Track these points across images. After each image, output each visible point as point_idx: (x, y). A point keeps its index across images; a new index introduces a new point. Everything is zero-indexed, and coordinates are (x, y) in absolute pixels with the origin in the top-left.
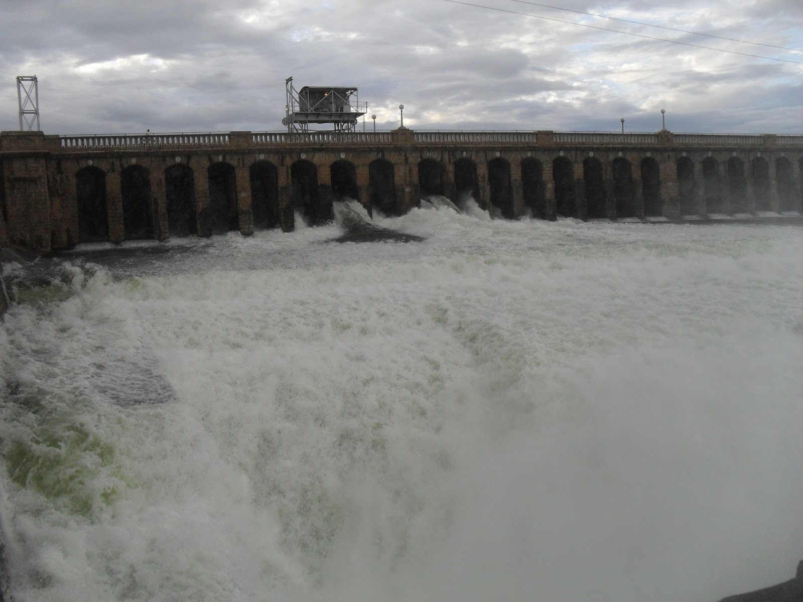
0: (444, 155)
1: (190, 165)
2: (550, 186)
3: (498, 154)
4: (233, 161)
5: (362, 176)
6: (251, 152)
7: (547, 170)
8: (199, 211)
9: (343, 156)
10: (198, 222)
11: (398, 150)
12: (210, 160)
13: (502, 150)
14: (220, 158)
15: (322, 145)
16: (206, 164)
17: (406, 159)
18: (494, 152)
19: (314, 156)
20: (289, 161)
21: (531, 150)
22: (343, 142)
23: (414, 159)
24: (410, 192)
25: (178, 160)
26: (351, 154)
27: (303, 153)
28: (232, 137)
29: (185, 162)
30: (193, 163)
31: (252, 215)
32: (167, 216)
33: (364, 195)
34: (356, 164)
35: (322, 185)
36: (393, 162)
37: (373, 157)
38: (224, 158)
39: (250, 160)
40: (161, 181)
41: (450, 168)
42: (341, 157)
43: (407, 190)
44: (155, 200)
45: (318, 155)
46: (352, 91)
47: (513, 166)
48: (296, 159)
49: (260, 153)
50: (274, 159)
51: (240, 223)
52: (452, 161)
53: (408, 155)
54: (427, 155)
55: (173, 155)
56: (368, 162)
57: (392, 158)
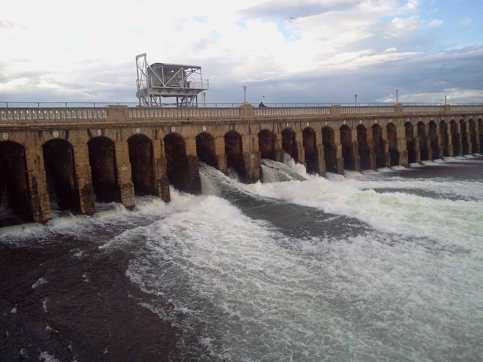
0: (274, 126)
1: (69, 140)
2: (339, 148)
3: (308, 125)
4: (111, 135)
5: (220, 147)
6: (129, 126)
7: (337, 136)
8: (81, 187)
9: (204, 129)
10: (82, 199)
11: (244, 122)
12: (89, 134)
13: (310, 121)
14: (99, 133)
15: (188, 119)
16: (86, 139)
17: (250, 130)
18: (306, 123)
19: (182, 129)
20: (162, 135)
21: (327, 121)
22: (204, 116)
23: (255, 130)
24: (254, 159)
25: (56, 134)
26: (211, 127)
27: (173, 126)
28: (109, 111)
29: (63, 137)
30: (72, 138)
31: (133, 189)
32: (48, 196)
33: (222, 163)
34: (214, 136)
35: (190, 156)
36: (241, 133)
37: (227, 129)
38: (103, 132)
39: (127, 134)
40: (38, 158)
41: (279, 137)
42: (204, 130)
43: (252, 156)
44: (34, 178)
45: (185, 129)
46: (193, 69)
47: (317, 134)
48: (168, 133)
49: (136, 127)
50: (148, 133)
51: (123, 197)
52: (280, 131)
53: (252, 127)
54: (264, 127)
55: (51, 130)
56: (223, 134)
57: (240, 130)
